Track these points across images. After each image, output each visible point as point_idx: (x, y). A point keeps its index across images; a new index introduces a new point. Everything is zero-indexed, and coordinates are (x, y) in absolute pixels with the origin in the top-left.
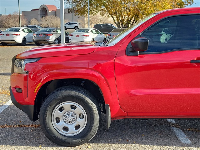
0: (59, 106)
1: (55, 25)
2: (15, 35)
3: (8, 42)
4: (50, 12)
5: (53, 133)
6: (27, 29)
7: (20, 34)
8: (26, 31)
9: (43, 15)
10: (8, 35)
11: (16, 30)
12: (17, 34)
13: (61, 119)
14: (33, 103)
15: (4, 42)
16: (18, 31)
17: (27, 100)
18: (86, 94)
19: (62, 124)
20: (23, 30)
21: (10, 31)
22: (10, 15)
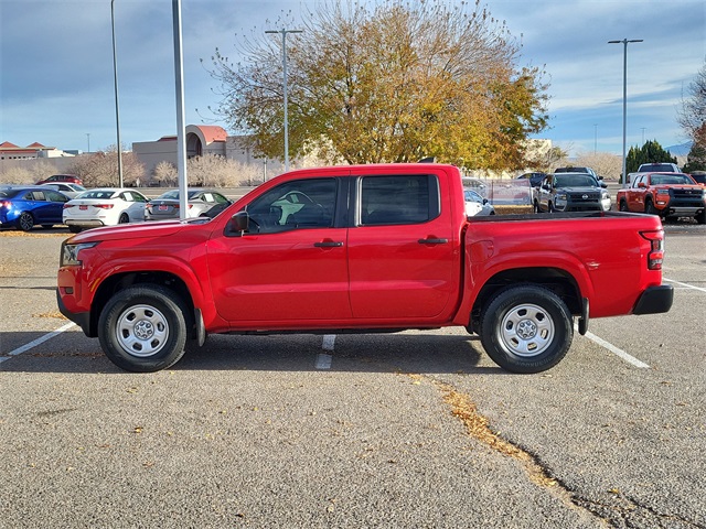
0: (128, 312)
1: (217, 179)
2: (101, 206)
3: (83, 223)
4: (208, 143)
5: (118, 353)
6: (132, 193)
7: (112, 206)
8: (129, 196)
9: (192, 153)
10: (84, 207)
11: (106, 196)
12: (107, 206)
13: (131, 332)
14: (89, 308)
15: (75, 223)
16: (109, 198)
17: (79, 304)
18: (166, 294)
19: (132, 339)
20: (122, 196)
21: (89, 197)
22: (99, 154)
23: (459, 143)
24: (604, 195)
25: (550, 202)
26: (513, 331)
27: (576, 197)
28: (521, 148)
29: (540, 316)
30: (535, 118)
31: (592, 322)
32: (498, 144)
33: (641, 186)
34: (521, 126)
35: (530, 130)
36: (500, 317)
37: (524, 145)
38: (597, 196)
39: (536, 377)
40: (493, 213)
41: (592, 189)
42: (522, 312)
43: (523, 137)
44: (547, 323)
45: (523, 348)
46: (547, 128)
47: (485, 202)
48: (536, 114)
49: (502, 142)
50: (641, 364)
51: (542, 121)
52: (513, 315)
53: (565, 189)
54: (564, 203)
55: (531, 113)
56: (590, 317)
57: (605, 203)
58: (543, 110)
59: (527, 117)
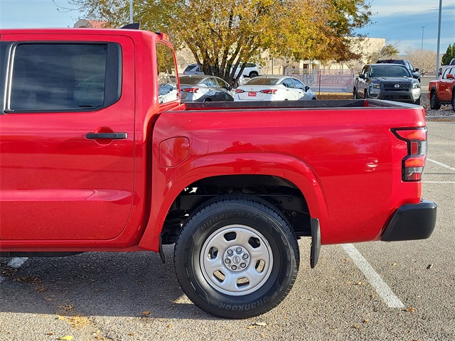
23: (288, 34)
24: (414, 85)
25: (366, 90)
26: (218, 260)
27: (389, 86)
28: (347, 41)
29: (254, 242)
30: (359, 14)
31: (325, 250)
32: (324, 37)
33: (449, 77)
34: (346, 20)
35: (354, 25)
36: (199, 242)
37: (349, 38)
38: (408, 86)
39: (245, 323)
40: (314, 98)
41: (405, 79)
42: (231, 236)
43: (348, 32)
44: (264, 252)
45: (230, 285)
46: (369, 23)
47: (307, 89)
48: (361, 11)
49: (328, 34)
50: (394, 302)
51: (366, 17)
52: (217, 239)
53: (380, 78)
54: (378, 92)
55: (356, 9)
56: (323, 242)
57: (415, 92)
58: (366, 7)
59: (352, 12)
